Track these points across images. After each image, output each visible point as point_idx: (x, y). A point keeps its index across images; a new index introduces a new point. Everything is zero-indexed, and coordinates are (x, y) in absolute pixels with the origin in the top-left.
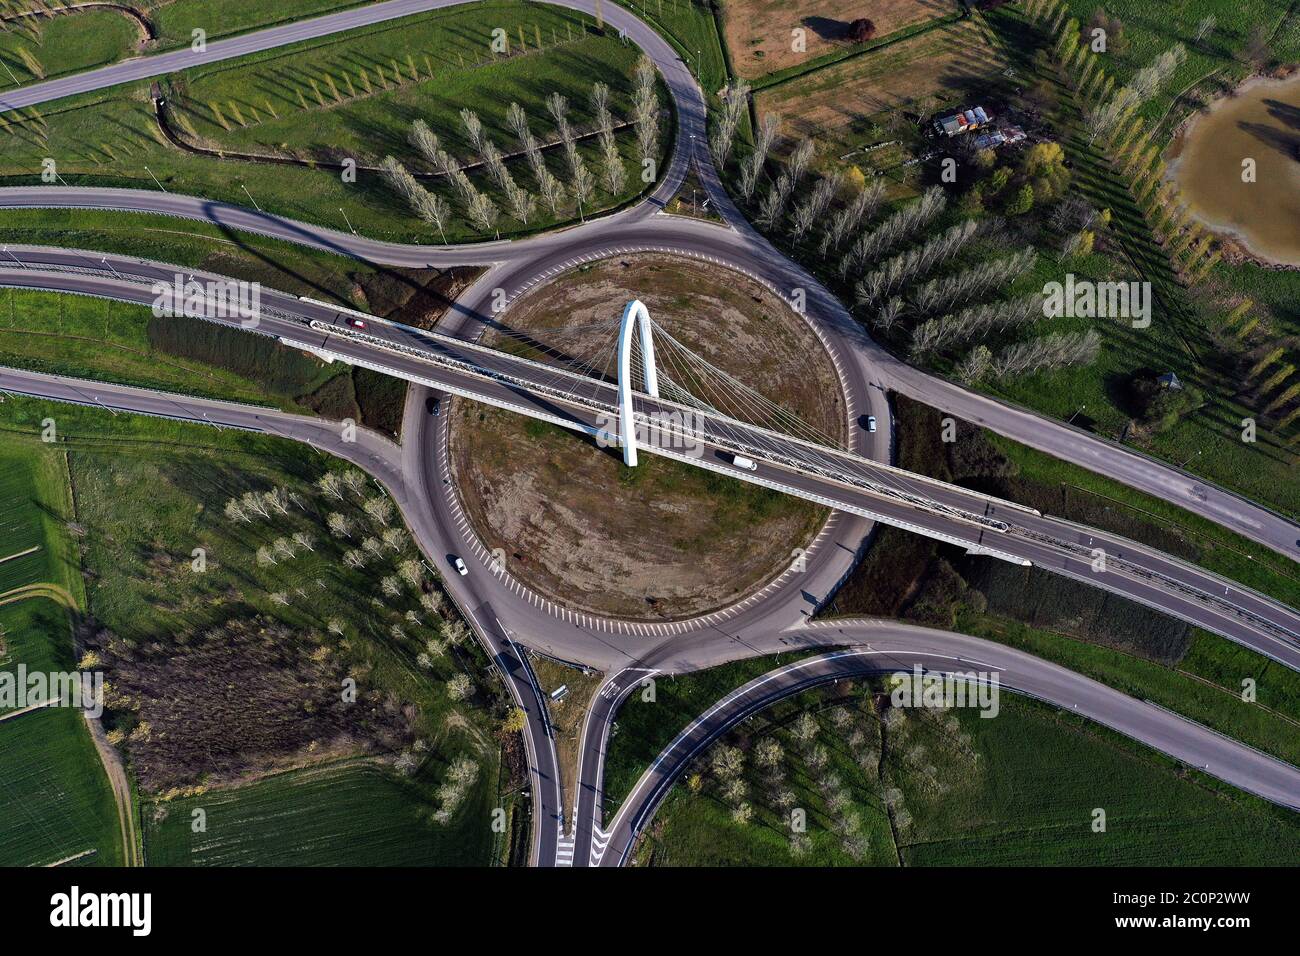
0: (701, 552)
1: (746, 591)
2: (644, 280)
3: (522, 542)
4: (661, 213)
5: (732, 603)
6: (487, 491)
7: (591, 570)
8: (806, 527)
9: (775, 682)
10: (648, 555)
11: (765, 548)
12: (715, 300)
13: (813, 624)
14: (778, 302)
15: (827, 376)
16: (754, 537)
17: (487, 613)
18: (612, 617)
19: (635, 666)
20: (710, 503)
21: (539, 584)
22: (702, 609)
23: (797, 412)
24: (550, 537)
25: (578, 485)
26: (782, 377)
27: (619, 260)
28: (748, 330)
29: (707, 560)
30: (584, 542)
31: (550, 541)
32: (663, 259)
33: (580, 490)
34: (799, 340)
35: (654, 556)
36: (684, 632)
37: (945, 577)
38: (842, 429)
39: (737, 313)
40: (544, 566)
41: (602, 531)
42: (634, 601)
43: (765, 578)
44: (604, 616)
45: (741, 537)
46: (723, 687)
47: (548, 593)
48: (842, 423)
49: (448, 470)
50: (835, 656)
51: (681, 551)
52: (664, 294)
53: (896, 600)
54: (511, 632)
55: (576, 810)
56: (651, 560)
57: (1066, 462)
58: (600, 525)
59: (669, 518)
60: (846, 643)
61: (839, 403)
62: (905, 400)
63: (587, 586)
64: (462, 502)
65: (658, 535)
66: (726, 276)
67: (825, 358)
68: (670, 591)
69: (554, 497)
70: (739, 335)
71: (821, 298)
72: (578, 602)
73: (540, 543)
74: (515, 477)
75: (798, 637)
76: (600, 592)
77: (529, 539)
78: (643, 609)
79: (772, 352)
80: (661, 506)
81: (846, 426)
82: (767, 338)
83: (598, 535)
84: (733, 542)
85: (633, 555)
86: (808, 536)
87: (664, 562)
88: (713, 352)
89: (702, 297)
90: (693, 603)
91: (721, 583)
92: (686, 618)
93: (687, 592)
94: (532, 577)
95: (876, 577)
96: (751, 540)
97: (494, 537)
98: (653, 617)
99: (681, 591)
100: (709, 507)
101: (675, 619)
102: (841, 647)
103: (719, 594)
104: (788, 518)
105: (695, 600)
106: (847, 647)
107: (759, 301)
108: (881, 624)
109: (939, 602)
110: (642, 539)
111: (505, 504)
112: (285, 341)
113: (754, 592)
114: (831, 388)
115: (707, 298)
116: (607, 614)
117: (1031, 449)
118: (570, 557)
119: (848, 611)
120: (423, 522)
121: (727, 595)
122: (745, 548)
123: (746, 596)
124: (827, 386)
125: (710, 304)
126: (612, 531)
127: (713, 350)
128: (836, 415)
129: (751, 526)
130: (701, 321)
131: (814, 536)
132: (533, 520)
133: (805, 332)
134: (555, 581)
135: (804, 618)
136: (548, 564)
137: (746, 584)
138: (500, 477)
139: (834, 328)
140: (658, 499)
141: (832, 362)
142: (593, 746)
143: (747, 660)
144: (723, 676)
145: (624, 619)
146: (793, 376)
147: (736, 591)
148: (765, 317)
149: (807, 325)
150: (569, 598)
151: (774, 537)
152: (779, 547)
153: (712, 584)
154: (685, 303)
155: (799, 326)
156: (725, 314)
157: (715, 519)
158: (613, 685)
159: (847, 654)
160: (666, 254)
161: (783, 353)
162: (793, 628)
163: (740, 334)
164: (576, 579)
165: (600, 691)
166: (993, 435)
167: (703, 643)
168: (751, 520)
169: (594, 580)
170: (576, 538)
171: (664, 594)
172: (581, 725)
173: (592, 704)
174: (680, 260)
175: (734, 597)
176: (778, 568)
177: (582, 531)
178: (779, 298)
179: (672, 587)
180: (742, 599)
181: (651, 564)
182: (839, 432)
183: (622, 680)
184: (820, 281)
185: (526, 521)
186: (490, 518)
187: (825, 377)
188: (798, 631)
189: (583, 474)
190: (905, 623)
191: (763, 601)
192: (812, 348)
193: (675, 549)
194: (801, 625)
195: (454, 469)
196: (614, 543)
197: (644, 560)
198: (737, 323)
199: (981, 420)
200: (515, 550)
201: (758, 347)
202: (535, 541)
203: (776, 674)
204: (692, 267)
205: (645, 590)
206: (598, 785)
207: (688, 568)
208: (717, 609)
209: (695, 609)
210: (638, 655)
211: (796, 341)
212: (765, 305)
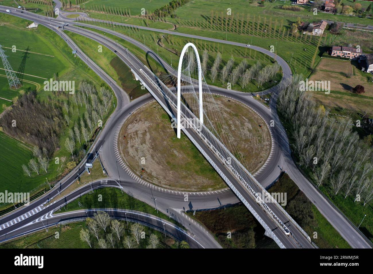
0: (171, 169)
1: (173, 188)
2: (231, 106)
3: (130, 135)
4: (252, 97)
5: (164, 188)
6: (136, 120)
7: (137, 152)
8: (212, 186)
9: (150, 220)
10: (156, 159)
11: (192, 182)
12: (246, 120)
13: (183, 214)
14: (267, 130)
15: (264, 155)
16: (192, 177)
17: (102, 143)
18: (128, 166)
19: (118, 182)
20: (189, 160)
21: (121, 146)
22: (154, 182)
23: (243, 157)
24: (138, 138)
25: (159, 133)
26: (248, 146)
27: (229, 99)
28: (250, 131)
29: (171, 172)
30: (144, 145)
31: (136, 139)
32: (241, 105)
33: (158, 134)
35: (157, 160)
36: (142, 184)
37: (247, 236)
38: (254, 170)
39: (250, 125)
40: (128, 143)
41: (152, 145)
42: (139, 166)
43: (183, 189)
44: (126, 164)
45: (188, 174)
46: (134, 207)
47: (121, 149)
48: (256, 169)
49: (134, 112)
50: (180, 229)
51: (167, 164)
52: (232, 111)
53: (221, 229)
54: (101, 151)
55: (55, 202)
56: (156, 161)
57: (344, 240)
58: (153, 144)
59: (173, 155)
60: (187, 228)
61: (261, 164)
62: (287, 176)
63: (132, 154)
64: (128, 119)
65: (165, 157)
66: (256, 117)
67: (268, 151)
68: (151, 171)
69: (149, 131)
70: (245, 130)
71: (283, 137)
72: (124, 156)
73: (134, 138)
74: (146, 122)
75: (174, 214)
76: (133, 158)
77: (132, 135)
78: (138, 170)
79: (252, 139)
80: (175, 151)
81: (257, 170)
82: (254, 135)
83: (149, 146)
84: (184, 173)
85: (152, 156)
86: (210, 189)
87: (158, 164)
88: (232, 129)
89: (243, 117)
90: (153, 179)
91: (168, 180)
92: (147, 181)
93: (155, 175)
94: (122, 143)
95: (221, 217)
96: (190, 177)
97: (125, 130)
98: (138, 174)
99: (154, 174)
100: (187, 160)
101: (143, 179)
102: (184, 228)
103: (164, 183)
104: (209, 180)
105: (155, 179)
106: (186, 230)
108: (207, 233)
109: (237, 243)
110: (159, 155)
111: (137, 125)
112: (132, 70)
113: (175, 190)
114: (262, 158)
115: (245, 118)
116: (128, 164)
117: (330, 224)
118: (136, 146)
119: (199, 219)
120: (114, 117)
121: (166, 184)
122: (186, 177)
123: (171, 189)
124: (261, 157)
125: (244, 119)
126: (154, 148)
127: (233, 129)
128: (256, 166)
129: (195, 174)
130: (237, 121)
131: (212, 190)
132: (138, 132)
133: (268, 141)
134: (126, 148)
135: (182, 210)
136: (129, 143)
137: (175, 186)
138: (143, 120)
139: (280, 146)
140: (176, 150)
141: (270, 153)
142: (81, 192)
143: (150, 206)
144: (137, 204)
145: (131, 168)
146: (252, 148)
147: (170, 185)
148: (258, 131)
149: (271, 140)
150: (124, 153)
151: (198, 181)
152: (197, 185)
153: (165, 178)
154: (236, 115)
156: (246, 124)
157: (186, 164)
158: (107, 181)
159: (184, 232)
160: (243, 104)
161: (255, 141)
162: (175, 209)
164: (131, 151)
165: (101, 180)
166: (316, 209)
167: (143, 191)
168: (196, 172)
169: (135, 154)
170: (143, 142)
171: (148, 171)
172: (85, 184)
173: (95, 181)
174: (246, 107)
175: (167, 186)
176: (190, 190)
177: (147, 142)
179: (153, 171)
180: (169, 189)
181: (154, 161)
182: (253, 170)
183: (110, 182)
184: (287, 134)
185: (136, 132)
186: (130, 125)
187: (263, 154)
188: (176, 212)
189: (163, 131)
190: (216, 240)
191: (174, 195)
192: (266, 146)
193: (165, 163)
194: (179, 211)
195: (135, 112)
196: (151, 150)
197: (154, 159)
198: (248, 127)
199: (315, 202)
200: (126, 135)
201: (248, 136)
202: (133, 137)
203: (153, 217)
204: (248, 110)
205: (145, 166)
206: (68, 202)
207: (163, 170)
208: (158, 186)
209: (152, 181)
210: (122, 179)
211: (263, 141)
212: (261, 128)
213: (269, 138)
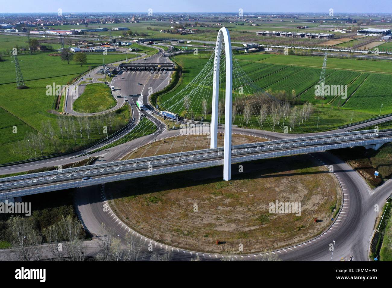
12: (247, 229)
14: (207, 249)
23: (149, 205)
26: (170, 214)
28: (210, 225)
32: (305, 234)
34: (174, 235)
39: (227, 230)
48: (118, 211)
52: (279, 218)
61: (124, 218)
66: (256, 247)
67: (148, 234)
81: (115, 211)
89: (256, 227)
107: (219, 243)
114: (134, 222)
115: (253, 228)
124: (137, 222)
125: (248, 226)
127: (221, 208)
128: (123, 213)
130: (243, 216)
133: (173, 242)
141: (142, 234)
146: (163, 217)
148: (207, 236)
149: (175, 246)
154: (262, 220)
155: (179, 243)
156: (233, 226)
160: (307, 239)
161: (179, 224)
163: (213, 221)
174: (296, 240)
178: (208, 252)
182: (117, 207)
198: (221, 225)
201: (197, 220)
204: (281, 240)
211: (175, 234)
212: (213, 243)
213: (180, 246)
